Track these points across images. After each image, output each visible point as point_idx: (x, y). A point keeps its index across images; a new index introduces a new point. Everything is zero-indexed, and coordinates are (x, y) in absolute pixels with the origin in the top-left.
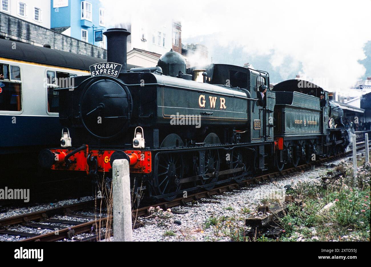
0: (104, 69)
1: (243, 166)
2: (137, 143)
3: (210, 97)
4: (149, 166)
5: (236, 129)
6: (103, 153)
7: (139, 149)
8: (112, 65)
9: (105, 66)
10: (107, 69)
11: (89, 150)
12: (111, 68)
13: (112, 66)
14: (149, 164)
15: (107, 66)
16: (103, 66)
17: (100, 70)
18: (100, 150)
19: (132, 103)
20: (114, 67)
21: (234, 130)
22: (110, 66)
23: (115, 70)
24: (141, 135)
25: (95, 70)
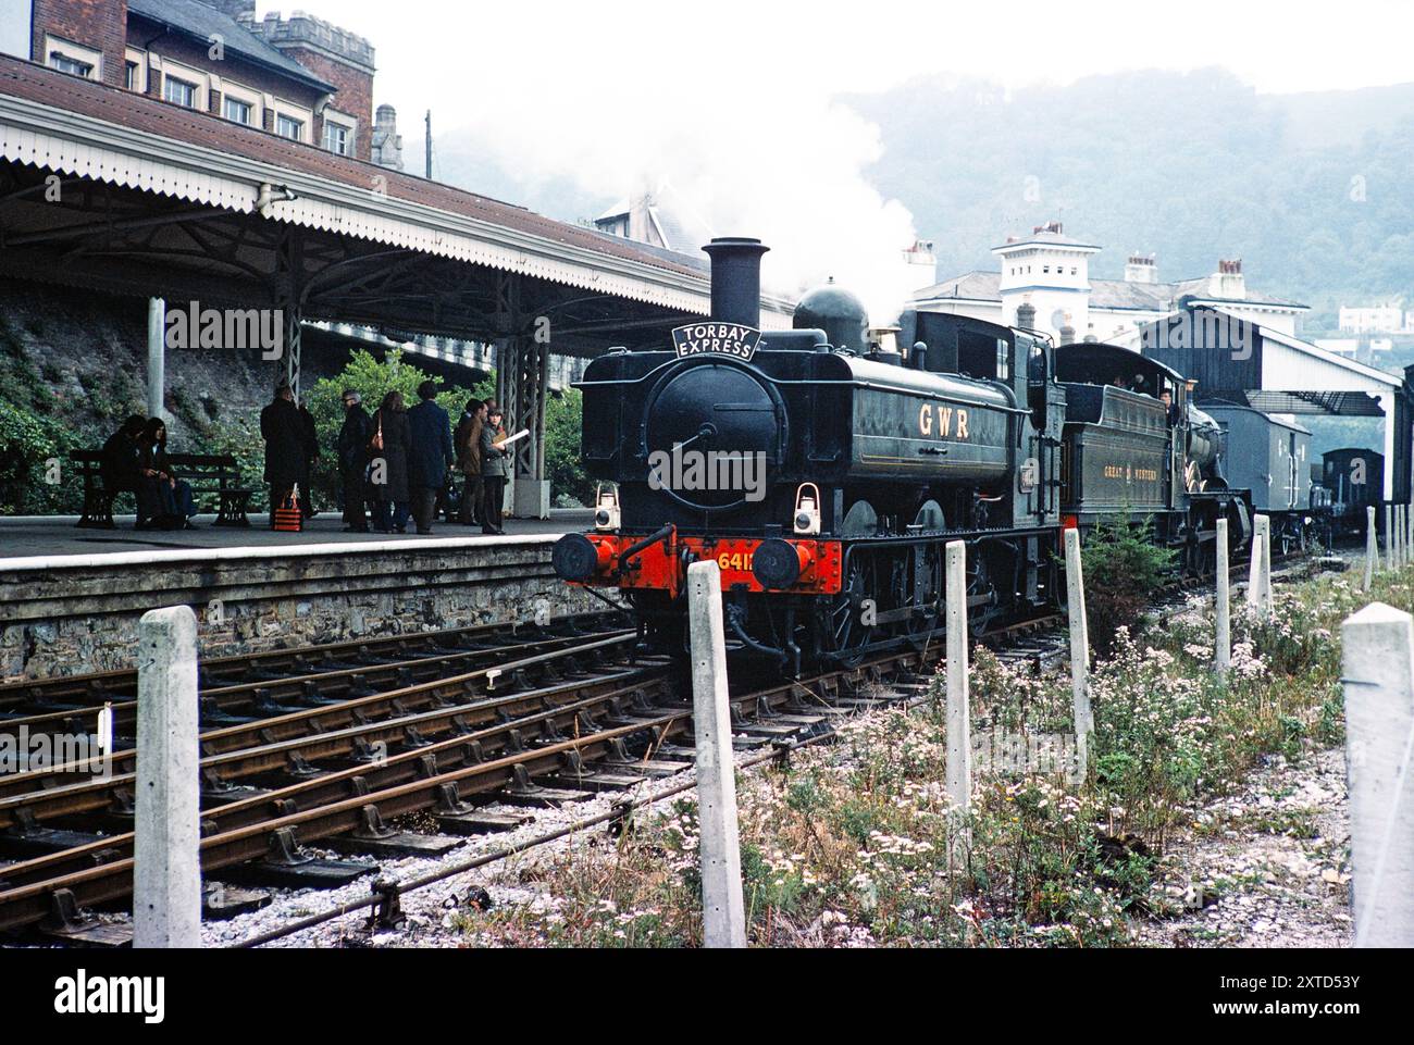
0: (712, 338)
1: (988, 589)
2: (807, 523)
3: (940, 409)
4: (836, 576)
5: (978, 492)
6: (716, 545)
7: (808, 536)
8: (735, 329)
9: (717, 332)
10: (722, 340)
11: (678, 538)
12: (733, 337)
13: (734, 333)
14: (835, 572)
15: (721, 331)
16: (710, 331)
17: (701, 340)
18: (706, 539)
19: (787, 425)
20: (739, 334)
21: (975, 494)
22: (728, 332)
23: (743, 344)
24: (812, 504)
25: (688, 342)
